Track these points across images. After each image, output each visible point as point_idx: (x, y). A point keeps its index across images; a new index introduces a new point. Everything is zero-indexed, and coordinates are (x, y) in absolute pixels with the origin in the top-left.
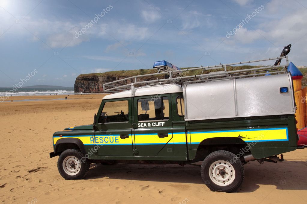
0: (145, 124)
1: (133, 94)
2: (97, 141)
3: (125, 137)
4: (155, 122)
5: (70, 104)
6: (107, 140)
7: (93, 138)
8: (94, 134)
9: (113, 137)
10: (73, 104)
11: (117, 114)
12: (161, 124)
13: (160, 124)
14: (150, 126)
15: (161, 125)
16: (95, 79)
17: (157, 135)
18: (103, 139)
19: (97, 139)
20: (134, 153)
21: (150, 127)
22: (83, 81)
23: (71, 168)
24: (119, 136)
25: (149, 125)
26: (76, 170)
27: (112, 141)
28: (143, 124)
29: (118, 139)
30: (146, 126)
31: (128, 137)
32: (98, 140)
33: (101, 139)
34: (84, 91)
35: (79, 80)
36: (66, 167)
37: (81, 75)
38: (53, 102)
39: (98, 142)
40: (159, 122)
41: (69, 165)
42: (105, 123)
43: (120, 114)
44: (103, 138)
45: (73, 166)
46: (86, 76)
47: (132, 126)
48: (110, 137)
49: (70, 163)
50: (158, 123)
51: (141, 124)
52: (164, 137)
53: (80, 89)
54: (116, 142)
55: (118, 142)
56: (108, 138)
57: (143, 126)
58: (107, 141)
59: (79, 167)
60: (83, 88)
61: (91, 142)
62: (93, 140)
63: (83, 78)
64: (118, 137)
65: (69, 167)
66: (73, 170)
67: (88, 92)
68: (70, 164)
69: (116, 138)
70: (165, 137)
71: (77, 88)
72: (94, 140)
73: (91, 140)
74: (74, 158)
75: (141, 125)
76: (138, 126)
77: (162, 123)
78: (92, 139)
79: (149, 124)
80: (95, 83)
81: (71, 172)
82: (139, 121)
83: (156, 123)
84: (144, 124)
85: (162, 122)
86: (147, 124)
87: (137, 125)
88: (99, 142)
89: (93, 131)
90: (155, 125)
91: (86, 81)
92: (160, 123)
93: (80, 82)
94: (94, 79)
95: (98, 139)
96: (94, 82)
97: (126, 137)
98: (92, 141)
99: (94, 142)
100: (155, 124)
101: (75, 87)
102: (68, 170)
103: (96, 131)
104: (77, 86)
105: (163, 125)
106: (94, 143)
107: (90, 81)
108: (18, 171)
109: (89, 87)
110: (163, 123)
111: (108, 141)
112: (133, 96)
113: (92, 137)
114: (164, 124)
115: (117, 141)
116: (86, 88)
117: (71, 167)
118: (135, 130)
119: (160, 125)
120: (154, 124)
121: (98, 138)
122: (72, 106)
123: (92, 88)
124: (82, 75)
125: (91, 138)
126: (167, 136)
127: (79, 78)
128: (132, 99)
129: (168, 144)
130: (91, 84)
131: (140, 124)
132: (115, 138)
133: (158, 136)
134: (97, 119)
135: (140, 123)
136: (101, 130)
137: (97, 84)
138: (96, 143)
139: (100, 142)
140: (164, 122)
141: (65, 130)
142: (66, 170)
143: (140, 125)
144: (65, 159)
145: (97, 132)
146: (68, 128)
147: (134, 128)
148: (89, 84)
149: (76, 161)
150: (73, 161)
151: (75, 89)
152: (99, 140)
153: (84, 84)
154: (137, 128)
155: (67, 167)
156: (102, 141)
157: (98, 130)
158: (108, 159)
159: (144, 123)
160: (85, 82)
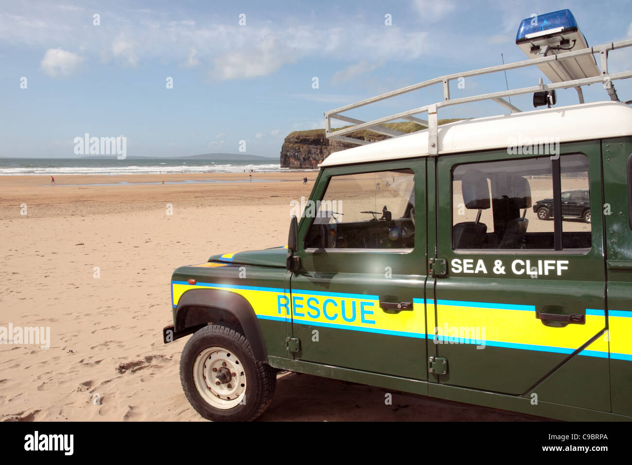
0: (481, 262)
1: (434, 146)
2: (298, 310)
3: (399, 306)
4: (524, 258)
5: (270, 190)
6: (331, 310)
7: (285, 297)
8: (290, 286)
9: (354, 303)
10: (275, 190)
11: (369, 218)
12: (553, 268)
13: (547, 268)
14: (502, 271)
15: (553, 273)
16: (322, 140)
17: (534, 313)
18: (320, 307)
19: (298, 302)
20: (431, 370)
21: (501, 276)
22: (297, 145)
23: (218, 383)
24: (376, 302)
25: (499, 268)
26: (233, 394)
27: (349, 314)
28: (472, 261)
29: (372, 313)
30: (485, 272)
31: (410, 308)
32: (301, 306)
33: (313, 303)
34: (299, 166)
35: (290, 143)
36: (204, 378)
37: (293, 133)
38: (237, 185)
39: (303, 315)
40: (544, 258)
41: (215, 374)
42: (328, 250)
43: (379, 217)
44: (318, 303)
45: (226, 378)
46: (304, 134)
47: (428, 267)
48: (343, 302)
49: (215, 366)
50: (540, 262)
51: (465, 261)
52: (564, 325)
53: (292, 160)
54: (363, 321)
55: (374, 322)
56: (336, 305)
57: (472, 272)
58: (331, 315)
59: (243, 385)
60: (298, 159)
61: (280, 312)
62: (285, 305)
63: (298, 139)
64: (372, 304)
65: (212, 379)
66: (224, 391)
67: (308, 168)
68: (215, 370)
69: (366, 308)
70: (571, 326)
71: (285, 159)
72: (289, 306)
73: (280, 305)
74: (229, 355)
75: (466, 266)
76: (453, 270)
77: (555, 265)
78: (283, 301)
79: (498, 264)
80: (321, 150)
81: (218, 396)
82: (453, 249)
83: (528, 262)
84: (475, 264)
85: (556, 258)
86: (490, 265)
87: (448, 266)
88: (306, 315)
89: (287, 275)
90: (522, 271)
91: (305, 144)
92: (547, 262)
93: (293, 148)
94: (320, 140)
95: (304, 303)
96: (319, 147)
97: (402, 309)
98: (283, 309)
99: (288, 314)
100: (524, 267)
101: (281, 157)
102: (210, 389)
103: (297, 275)
104: (286, 155)
105: (559, 273)
106: (289, 317)
107: (312, 145)
108: (98, 362)
109: (309, 157)
110: (559, 262)
111: (336, 315)
112: (434, 152)
113: (283, 294)
114: (566, 268)
115: (367, 317)
116: (304, 159)
117: (218, 380)
118: (440, 283)
119: (546, 273)
120: (519, 267)
121: (302, 299)
122: (274, 194)
123: (315, 159)
124: (296, 132)
125: (279, 297)
126: (582, 321)
127: (289, 139)
128: (431, 163)
129: (581, 354)
130: (313, 151)
131: (459, 262)
132: (362, 308)
133: (538, 316)
134: (302, 234)
135: (462, 257)
136: (312, 273)
137: (325, 151)
138: (295, 317)
139: (309, 313)
140: (567, 262)
141: (210, 261)
142: (204, 387)
143: (462, 265)
144: (202, 354)
145: (301, 278)
146: (220, 256)
147: (437, 277)
148: (309, 152)
149: (234, 364)
150: (225, 364)
151: (281, 161)
152: (305, 310)
153: (300, 151)
154: (447, 274)
155: (208, 380)
156: (314, 313)
157: (304, 273)
158: (333, 376)
159: (476, 258)
160: (303, 147)
